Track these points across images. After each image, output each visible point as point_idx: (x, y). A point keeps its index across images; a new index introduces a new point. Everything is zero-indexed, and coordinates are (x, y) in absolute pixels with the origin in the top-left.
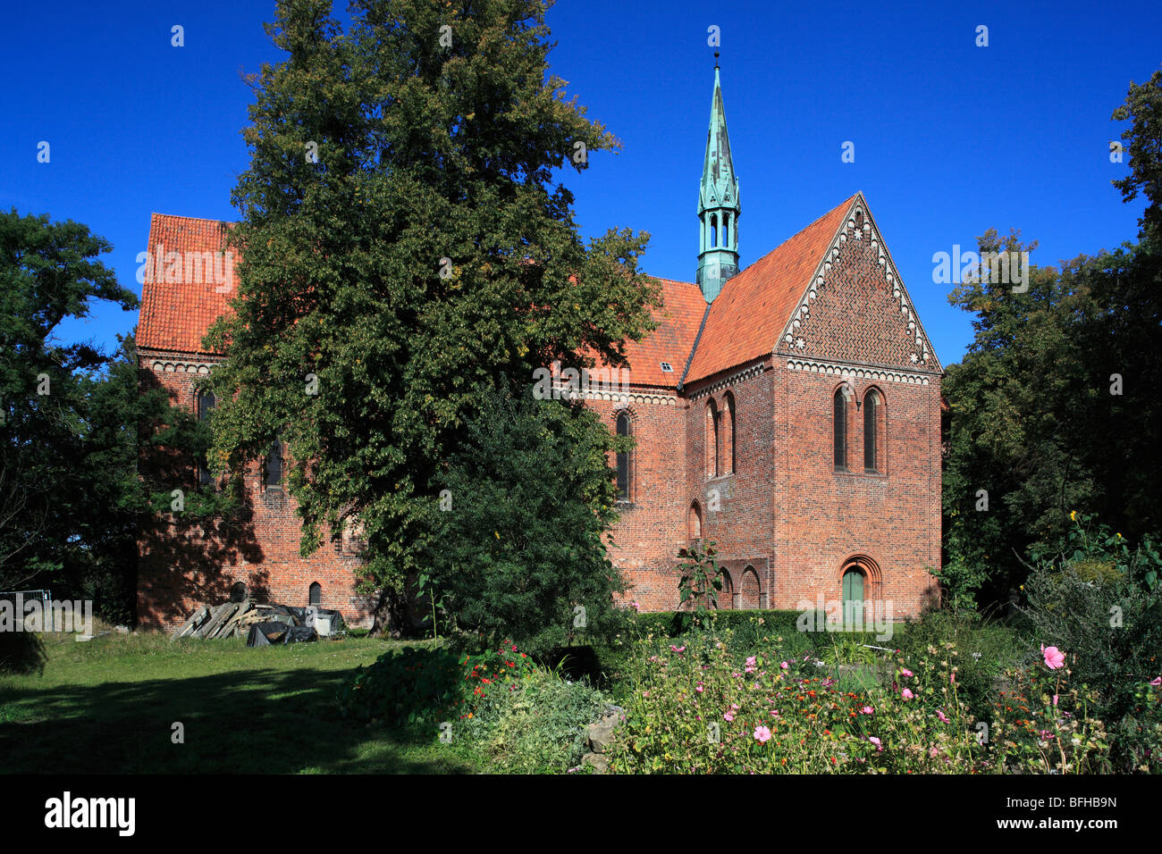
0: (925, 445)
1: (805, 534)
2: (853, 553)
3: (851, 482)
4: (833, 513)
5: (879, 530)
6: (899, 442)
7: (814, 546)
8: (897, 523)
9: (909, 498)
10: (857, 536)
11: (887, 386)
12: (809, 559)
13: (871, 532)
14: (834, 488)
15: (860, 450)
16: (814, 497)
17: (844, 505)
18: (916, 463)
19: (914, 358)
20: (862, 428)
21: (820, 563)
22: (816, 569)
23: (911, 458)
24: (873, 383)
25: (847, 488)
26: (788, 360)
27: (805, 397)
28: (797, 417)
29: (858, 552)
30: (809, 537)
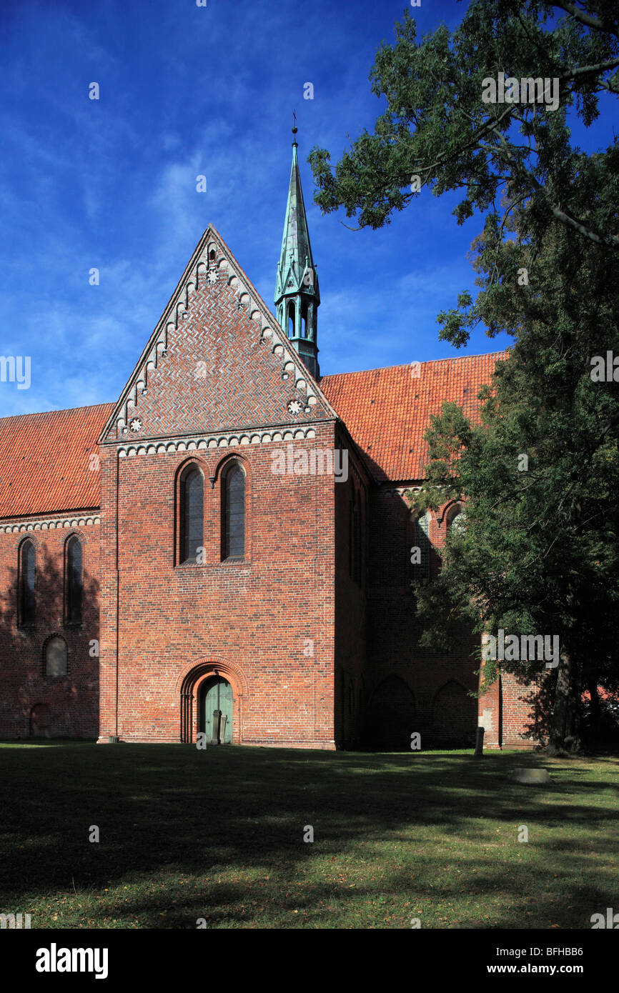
0: (310, 515)
1: (138, 642)
2: (201, 661)
3: (199, 575)
4: (175, 614)
5: (237, 631)
6: (268, 518)
7: (150, 656)
8: (266, 620)
9: (283, 587)
10: (206, 638)
11: (251, 451)
12: (144, 669)
13: (227, 633)
14: (176, 584)
15: (214, 536)
16: (151, 598)
17: (191, 603)
18: (295, 540)
19: (295, 407)
20: (218, 508)
21: (157, 675)
22: (152, 681)
23: (285, 536)
24: (231, 451)
25: (193, 583)
26: (118, 447)
27: (140, 485)
28: (129, 510)
29: (207, 659)
30: (144, 645)
